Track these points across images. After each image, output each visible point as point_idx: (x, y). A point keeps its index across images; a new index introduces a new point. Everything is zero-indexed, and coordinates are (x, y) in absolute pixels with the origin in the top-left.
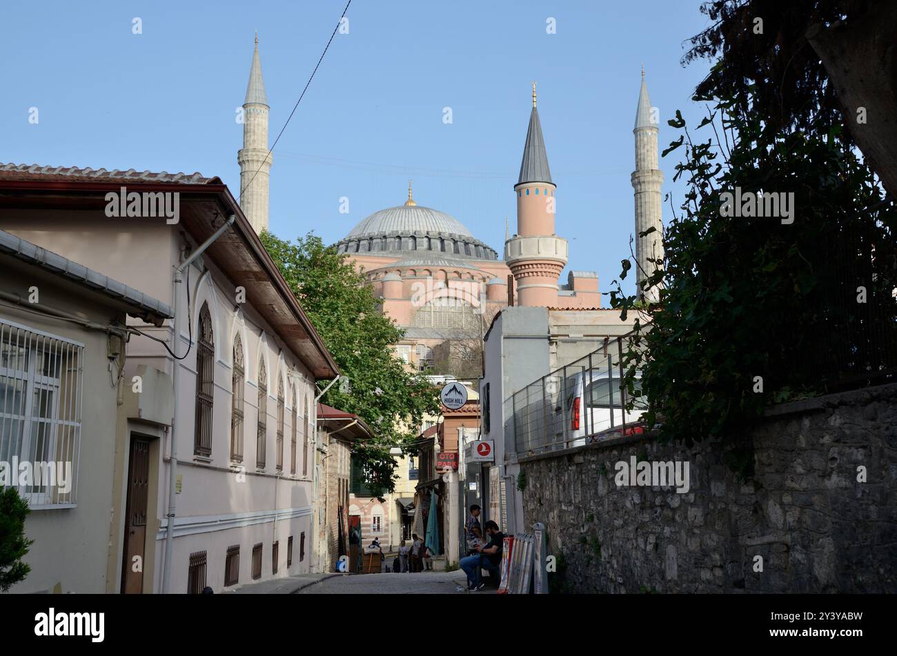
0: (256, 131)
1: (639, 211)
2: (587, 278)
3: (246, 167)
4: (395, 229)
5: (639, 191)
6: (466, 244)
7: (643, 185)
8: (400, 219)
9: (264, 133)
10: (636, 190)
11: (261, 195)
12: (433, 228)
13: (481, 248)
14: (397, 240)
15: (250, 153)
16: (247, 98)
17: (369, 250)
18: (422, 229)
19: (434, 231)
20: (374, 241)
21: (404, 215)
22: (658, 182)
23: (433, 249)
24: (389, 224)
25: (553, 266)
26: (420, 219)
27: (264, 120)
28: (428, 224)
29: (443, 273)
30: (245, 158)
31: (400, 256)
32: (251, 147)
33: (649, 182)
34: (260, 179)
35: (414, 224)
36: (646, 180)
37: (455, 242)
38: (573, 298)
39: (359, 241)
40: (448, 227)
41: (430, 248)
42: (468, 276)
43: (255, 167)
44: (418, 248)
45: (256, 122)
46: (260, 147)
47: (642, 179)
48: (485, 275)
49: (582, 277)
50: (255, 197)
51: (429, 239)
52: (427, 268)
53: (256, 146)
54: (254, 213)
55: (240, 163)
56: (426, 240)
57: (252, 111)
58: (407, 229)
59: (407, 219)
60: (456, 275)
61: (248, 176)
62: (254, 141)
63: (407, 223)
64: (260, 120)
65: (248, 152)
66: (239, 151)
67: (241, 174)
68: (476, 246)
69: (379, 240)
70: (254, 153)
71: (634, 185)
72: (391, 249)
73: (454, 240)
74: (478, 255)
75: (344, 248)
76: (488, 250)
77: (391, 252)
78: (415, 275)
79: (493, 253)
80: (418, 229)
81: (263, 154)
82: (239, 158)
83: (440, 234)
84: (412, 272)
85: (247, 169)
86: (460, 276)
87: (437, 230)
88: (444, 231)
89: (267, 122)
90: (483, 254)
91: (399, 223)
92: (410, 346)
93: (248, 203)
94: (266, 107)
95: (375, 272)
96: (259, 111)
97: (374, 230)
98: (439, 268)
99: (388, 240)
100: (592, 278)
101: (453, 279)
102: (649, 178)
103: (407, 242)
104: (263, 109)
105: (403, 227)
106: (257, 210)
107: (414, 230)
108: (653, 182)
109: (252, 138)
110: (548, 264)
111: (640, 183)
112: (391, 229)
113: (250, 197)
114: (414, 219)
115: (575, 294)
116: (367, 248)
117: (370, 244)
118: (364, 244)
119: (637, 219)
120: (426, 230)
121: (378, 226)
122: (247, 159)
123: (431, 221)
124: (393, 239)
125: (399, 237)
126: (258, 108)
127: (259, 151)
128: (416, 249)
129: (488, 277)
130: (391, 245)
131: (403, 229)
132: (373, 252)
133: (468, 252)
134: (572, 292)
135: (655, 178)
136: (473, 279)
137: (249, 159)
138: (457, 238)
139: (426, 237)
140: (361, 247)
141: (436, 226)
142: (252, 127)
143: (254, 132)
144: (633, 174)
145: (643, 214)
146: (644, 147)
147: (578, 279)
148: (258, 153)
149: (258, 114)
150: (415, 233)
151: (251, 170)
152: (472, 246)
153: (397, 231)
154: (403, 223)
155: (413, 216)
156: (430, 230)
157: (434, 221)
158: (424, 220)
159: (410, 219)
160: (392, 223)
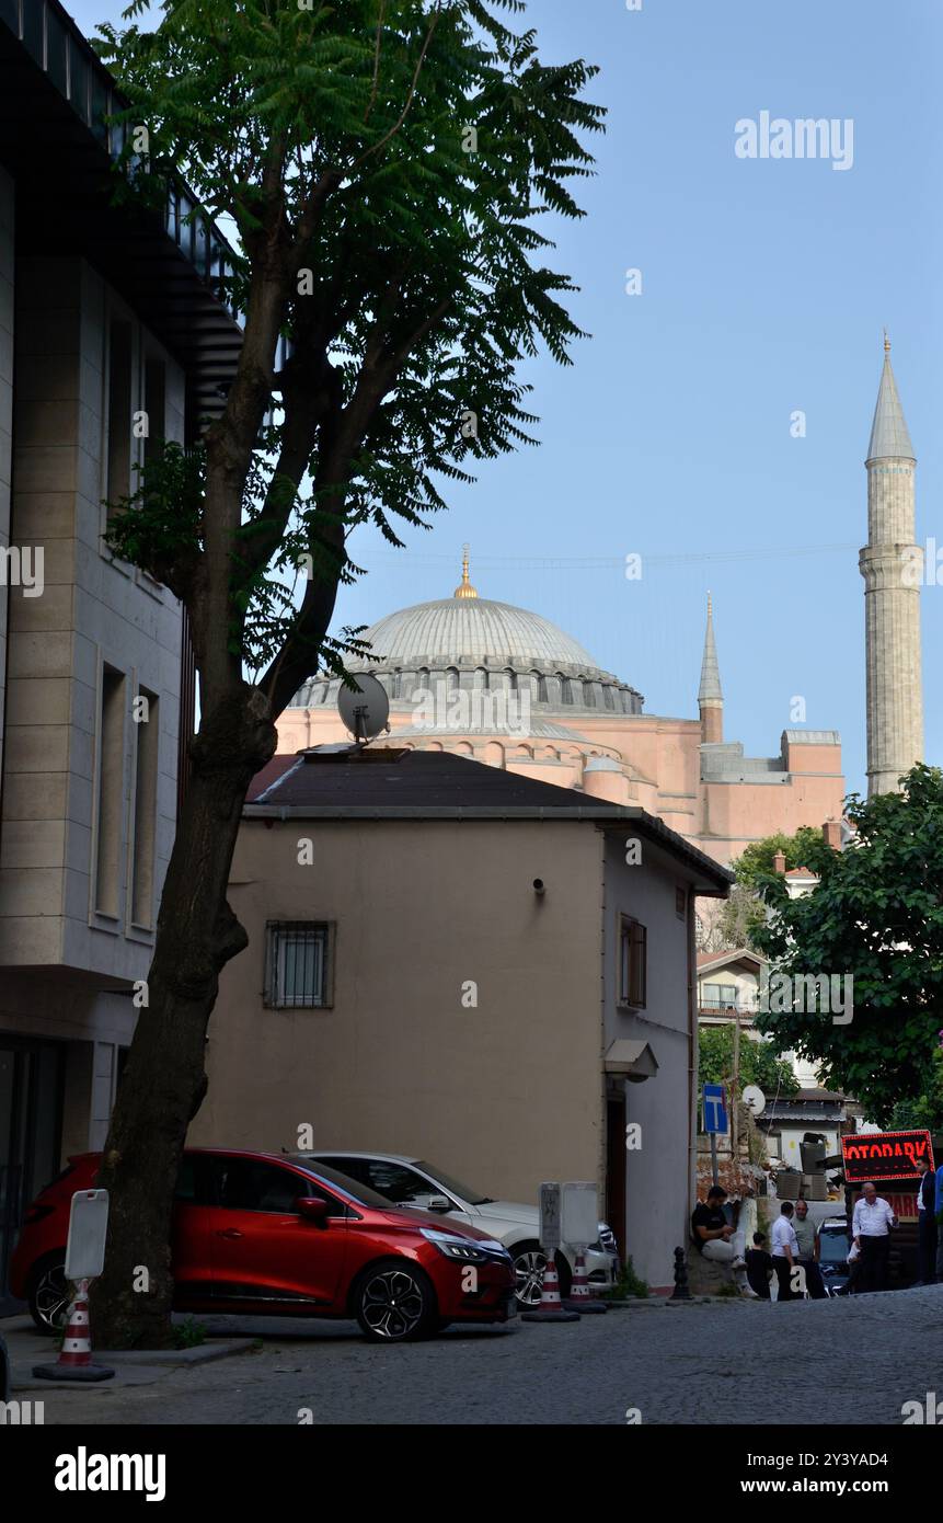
1: (873, 628)
2: (817, 745)
4: (421, 653)
5: (873, 587)
6: (565, 679)
8: (433, 630)
10: (868, 585)
12: (498, 649)
13: (597, 688)
14: (423, 675)
18: (475, 652)
19: (499, 655)
21: (442, 623)
24: (411, 640)
26: (473, 630)
28: (489, 639)
29: (497, 748)
33: (890, 569)
35: (459, 640)
36: (886, 565)
37: (541, 677)
38: (785, 788)
40: (527, 646)
42: (550, 752)
47: (878, 563)
48: (587, 749)
49: (805, 745)
51: (487, 673)
52: (465, 738)
56: (478, 676)
58: (444, 652)
59: (446, 630)
60: (524, 752)
63: (445, 639)
68: (587, 682)
71: (864, 574)
73: (539, 673)
74: (589, 701)
75: (321, 693)
76: (613, 689)
79: (627, 694)
80: (467, 652)
83: (510, 661)
86: (532, 752)
87: (507, 653)
88: (521, 653)
90: (601, 701)
91: (431, 639)
98: (489, 739)
99: (404, 676)
100: (828, 745)
101: (520, 761)
102: (891, 560)
103: (440, 680)
105: (437, 648)
107: (460, 652)
111: (873, 571)
112: (414, 654)
114: (460, 630)
115: (789, 780)
120: (483, 652)
121: (391, 644)
123: (495, 635)
124: (413, 675)
125: (426, 670)
129: (593, 752)
130: (410, 687)
131: (437, 652)
133: (567, 698)
134: (784, 775)
136: (559, 758)
138: (546, 669)
139: (481, 668)
141: (504, 644)
144: (862, 552)
145: (880, 635)
146: (883, 498)
147: (796, 748)
150: (459, 661)
152: (576, 685)
153: (426, 657)
154: (438, 639)
155: (460, 622)
156: (491, 653)
157: (502, 634)
158: (481, 632)
159: (453, 630)
160: (417, 639)
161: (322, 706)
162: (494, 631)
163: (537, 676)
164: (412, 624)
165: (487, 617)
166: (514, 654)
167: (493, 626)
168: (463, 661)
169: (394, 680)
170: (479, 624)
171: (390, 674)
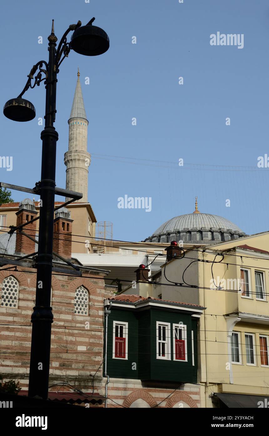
0: (78, 138)
3: (70, 165)
4: (186, 227)
8: (190, 220)
9: (84, 140)
11: (82, 185)
16: (71, 114)
18: (206, 227)
19: (216, 227)
20: (171, 235)
21: (193, 219)
24: (182, 224)
27: (84, 130)
30: (69, 158)
32: (74, 150)
34: (81, 174)
35: (200, 223)
39: (160, 236)
41: (213, 239)
44: (204, 238)
45: (78, 132)
46: (80, 149)
51: (212, 233)
53: (77, 149)
56: (209, 233)
57: (75, 124)
58: (195, 226)
59: (195, 220)
61: (72, 171)
62: (76, 145)
63: (194, 223)
64: (81, 130)
65: (71, 153)
66: (65, 154)
69: (174, 235)
70: (76, 154)
73: (230, 233)
77: (184, 242)
80: (203, 226)
81: (82, 154)
82: (65, 159)
88: (223, 227)
89: (86, 132)
91: (190, 223)
94: (85, 121)
96: (80, 123)
97: (171, 228)
99: (181, 234)
103: (195, 235)
104: (83, 122)
109: (75, 143)
112: (183, 227)
113: (73, 187)
114: (200, 220)
117: (168, 238)
118: (163, 238)
120: (209, 227)
121: (174, 226)
122: (70, 158)
123: (213, 221)
124: (185, 233)
125: (190, 232)
126: (79, 121)
127: (80, 152)
128: (202, 239)
131: (192, 227)
137: (72, 158)
138: (233, 232)
139: (210, 231)
141: (217, 224)
142: (75, 135)
143: (76, 139)
148: (79, 154)
149: (79, 125)
150: (201, 229)
151: (74, 166)
154: (192, 223)
155: (199, 218)
156: (212, 226)
157: (215, 220)
158: (207, 221)
159: (197, 220)
160: (184, 223)
162: (212, 220)
163: (230, 235)
164: (181, 219)
165: (209, 217)
166: (220, 228)
167: (211, 219)
168: (203, 229)
169: (177, 236)
170: (206, 218)
171: (176, 234)
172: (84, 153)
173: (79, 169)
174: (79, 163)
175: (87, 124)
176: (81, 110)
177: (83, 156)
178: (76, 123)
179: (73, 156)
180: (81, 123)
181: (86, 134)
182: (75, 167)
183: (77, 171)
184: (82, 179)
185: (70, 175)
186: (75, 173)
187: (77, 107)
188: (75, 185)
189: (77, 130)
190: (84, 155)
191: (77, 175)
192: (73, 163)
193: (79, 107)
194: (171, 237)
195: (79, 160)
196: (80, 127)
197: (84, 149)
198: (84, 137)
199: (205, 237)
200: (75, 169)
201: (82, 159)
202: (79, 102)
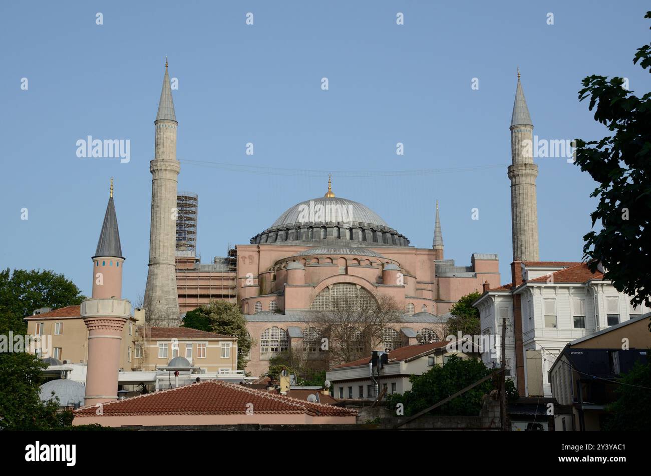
0: (165, 144)
1: (514, 202)
2: (488, 260)
3: (157, 175)
5: (514, 184)
6: (374, 231)
7: (517, 178)
9: (172, 145)
10: (512, 183)
11: (169, 199)
13: (389, 235)
14: (310, 230)
15: (159, 164)
16: (158, 115)
17: (286, 240)
20: (290, 231)
22: (532, 175)
23: (341, 238)
25: (112, 321)
27: (172, 134)
29: (344, 261)
30: (155, 168)
31: (311, 245)
32: (161, 158)
33: (522, 175)
34: (168, 186)
36: (520, 173)
37: (363, 230)
38: (474, 279)
39: (278, 231)
41: (339, 237)
42: (367, 262)
43: (164, 175)
45: (165, 136)
46: (168, 158)
47: (516, 172)
48: (384, 261)
49: (482, 260)
50: (163, 202)
51: (339, 228)
52: (329, 256)
53: (164, 157)
54: (162, 216)
55: (151, 172)
56: (335, 230)
57: (161, 126)
60: (356, 262)
61: (158, 183)
62: (163, 152)
64: (169, 134)
65: (157, 162)
66: (151, 162)
67: (152, 181)
68: (384, 233)
69: (294, 231)
70: (162, 163)
71: (510, 178)
72: (304, 239)
73: (362, 228)
74: (385, 241)
75: (265, 239)
76: (395, 236)
77: (304, 241)
78: (318, 263)
79: (402, 239)
81: (170, 163)
82: (150, 167)
84: (316, 261)
85: (157, 178)
86: (359, 262)
89: (175, 135)
90: (390, 241)
92: (231, 343)
93: (158, 207)
94: (174, 122)
95: (285, 260)
96: (167, 126)
97: (291, 222)
98: (340, 256)
99: (302, 230)
100: (493, 260)
101: (354, 266)
102: (523, 171)
103: (318, 232)
104: (171, 124)
106: (165, 213)
108: (527, 175)
109: (161, 150)
110: (107, 320)
111: (514, 176)
113: (159, 201)
115: (475, 276)
116: (285, 238)
117: (286, 234)
118: (282, 235)
119: (513, 209)
121: (296, 218)
122: (156, 168)
124: (306, 230)
125: (312, 227)
126: (166, 123)
127: (166, 162)
128: (326, 238)
129: (387, 263)
130: (305, 235)
132: (289, 242)
133: (375, 239)
134: (473, 274)
135: (528, 171)
136: (372, 265)
137: (158, 168)
138: (365, 227)
139: (336, 226)
140: (278, 237)
142: (161, 141)
143: (163, 144)
144: (509, 168)
145: (518, 205)
146: (518, 144)
147: (480, 261)
149: (167, 128)
150: (326, 223)
151: (160, 177)
152: (379, 234)
161: (266, 244)
163: (361, 230)
168: (328, 223)
169: (297, 232)
171: (296, 229)
172: (171, 162)
173: (166, 180)
174: (166, 174)
175: (175, 126)
176: (169, 109)
177: (170, 165)
178: (163, 125)
179: (160, 165)
180: (169, 126)
181: (175, 138)
182: (162, 178)
183: (163, 183)
184: (170, 192)
185: (156, 187)
186: (161, 186)
187: (164, 106)
188: (161, 199)
189: (164, 134)
190: (172, 164)
191: (163, 188)
192: (160, 174)
193: (166, 106)
194: (291, 233)
195: (166, 170)
196: (168, 131)
197: (172, 157)
198: (173, 141)
199: (329, 235)
200: (162, 180)
201: (169, 169)
202: (166, 100)
